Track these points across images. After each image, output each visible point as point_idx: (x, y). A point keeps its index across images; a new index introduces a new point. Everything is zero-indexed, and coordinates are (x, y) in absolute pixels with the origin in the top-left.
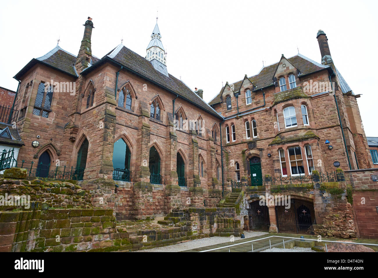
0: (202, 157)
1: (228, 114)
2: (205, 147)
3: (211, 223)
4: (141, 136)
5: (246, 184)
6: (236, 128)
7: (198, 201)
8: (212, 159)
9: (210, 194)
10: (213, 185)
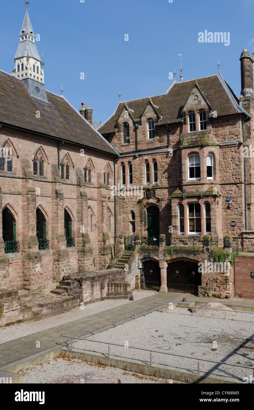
0: (92, 209)
1: (125, 149)
2: (96, 196)
3: (102, 288)
4: (26, 203)
5: (139, 242)
6: (133, 169)
7: (87, 262)
8: (103, 212)
9: (100, 251)
10: (104, 241)
